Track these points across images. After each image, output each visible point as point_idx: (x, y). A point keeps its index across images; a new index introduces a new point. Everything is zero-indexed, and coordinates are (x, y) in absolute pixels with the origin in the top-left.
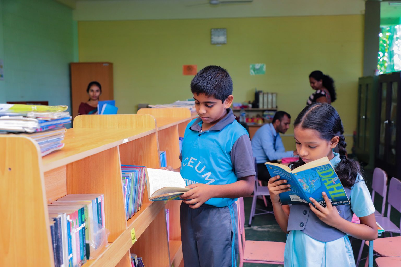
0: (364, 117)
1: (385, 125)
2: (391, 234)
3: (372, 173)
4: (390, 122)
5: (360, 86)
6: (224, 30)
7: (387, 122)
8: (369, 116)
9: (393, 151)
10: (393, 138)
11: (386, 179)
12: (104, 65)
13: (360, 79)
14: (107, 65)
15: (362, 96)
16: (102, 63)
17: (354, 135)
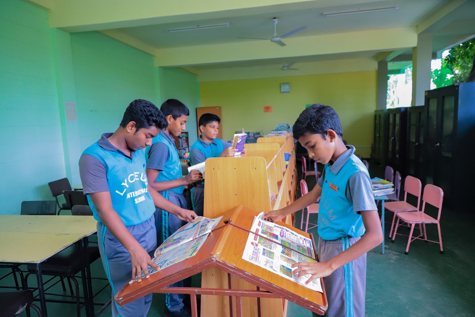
0: (378, 135)
1: (391, 140)
2: (387, 201)
3: (384, 169)
4: (394, 138)
5: (375, 116)
6: (287, 83)
7: (393, 138)
8: (381, 135)
9: (397, 156)
10: (397, 148)
11: (393, 172)
12: (217, 108)
13: (375, 111)
14: (218, 108)
15: (377, 121)
16: (215, 107)
17: (372, 146)
